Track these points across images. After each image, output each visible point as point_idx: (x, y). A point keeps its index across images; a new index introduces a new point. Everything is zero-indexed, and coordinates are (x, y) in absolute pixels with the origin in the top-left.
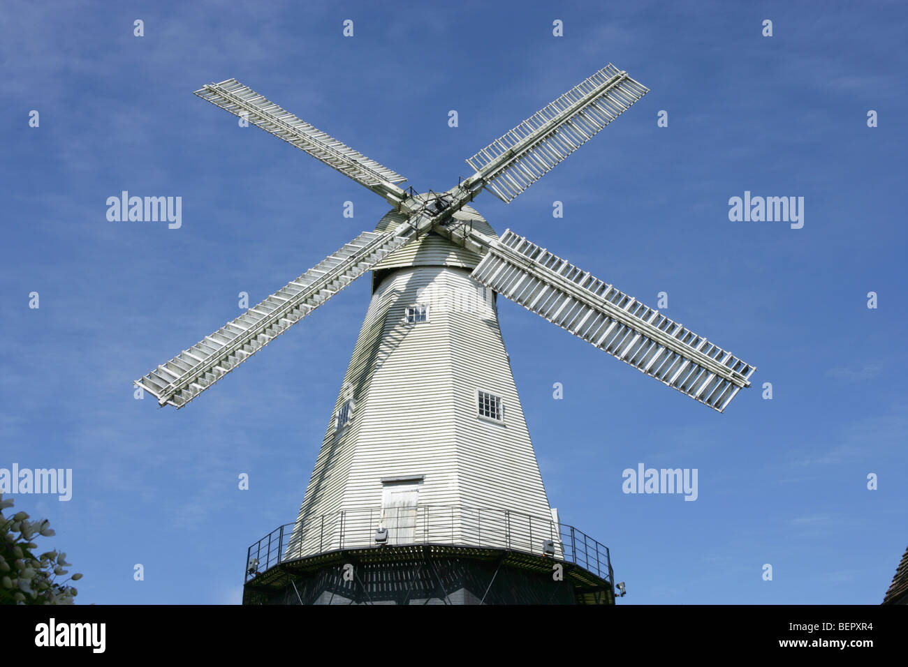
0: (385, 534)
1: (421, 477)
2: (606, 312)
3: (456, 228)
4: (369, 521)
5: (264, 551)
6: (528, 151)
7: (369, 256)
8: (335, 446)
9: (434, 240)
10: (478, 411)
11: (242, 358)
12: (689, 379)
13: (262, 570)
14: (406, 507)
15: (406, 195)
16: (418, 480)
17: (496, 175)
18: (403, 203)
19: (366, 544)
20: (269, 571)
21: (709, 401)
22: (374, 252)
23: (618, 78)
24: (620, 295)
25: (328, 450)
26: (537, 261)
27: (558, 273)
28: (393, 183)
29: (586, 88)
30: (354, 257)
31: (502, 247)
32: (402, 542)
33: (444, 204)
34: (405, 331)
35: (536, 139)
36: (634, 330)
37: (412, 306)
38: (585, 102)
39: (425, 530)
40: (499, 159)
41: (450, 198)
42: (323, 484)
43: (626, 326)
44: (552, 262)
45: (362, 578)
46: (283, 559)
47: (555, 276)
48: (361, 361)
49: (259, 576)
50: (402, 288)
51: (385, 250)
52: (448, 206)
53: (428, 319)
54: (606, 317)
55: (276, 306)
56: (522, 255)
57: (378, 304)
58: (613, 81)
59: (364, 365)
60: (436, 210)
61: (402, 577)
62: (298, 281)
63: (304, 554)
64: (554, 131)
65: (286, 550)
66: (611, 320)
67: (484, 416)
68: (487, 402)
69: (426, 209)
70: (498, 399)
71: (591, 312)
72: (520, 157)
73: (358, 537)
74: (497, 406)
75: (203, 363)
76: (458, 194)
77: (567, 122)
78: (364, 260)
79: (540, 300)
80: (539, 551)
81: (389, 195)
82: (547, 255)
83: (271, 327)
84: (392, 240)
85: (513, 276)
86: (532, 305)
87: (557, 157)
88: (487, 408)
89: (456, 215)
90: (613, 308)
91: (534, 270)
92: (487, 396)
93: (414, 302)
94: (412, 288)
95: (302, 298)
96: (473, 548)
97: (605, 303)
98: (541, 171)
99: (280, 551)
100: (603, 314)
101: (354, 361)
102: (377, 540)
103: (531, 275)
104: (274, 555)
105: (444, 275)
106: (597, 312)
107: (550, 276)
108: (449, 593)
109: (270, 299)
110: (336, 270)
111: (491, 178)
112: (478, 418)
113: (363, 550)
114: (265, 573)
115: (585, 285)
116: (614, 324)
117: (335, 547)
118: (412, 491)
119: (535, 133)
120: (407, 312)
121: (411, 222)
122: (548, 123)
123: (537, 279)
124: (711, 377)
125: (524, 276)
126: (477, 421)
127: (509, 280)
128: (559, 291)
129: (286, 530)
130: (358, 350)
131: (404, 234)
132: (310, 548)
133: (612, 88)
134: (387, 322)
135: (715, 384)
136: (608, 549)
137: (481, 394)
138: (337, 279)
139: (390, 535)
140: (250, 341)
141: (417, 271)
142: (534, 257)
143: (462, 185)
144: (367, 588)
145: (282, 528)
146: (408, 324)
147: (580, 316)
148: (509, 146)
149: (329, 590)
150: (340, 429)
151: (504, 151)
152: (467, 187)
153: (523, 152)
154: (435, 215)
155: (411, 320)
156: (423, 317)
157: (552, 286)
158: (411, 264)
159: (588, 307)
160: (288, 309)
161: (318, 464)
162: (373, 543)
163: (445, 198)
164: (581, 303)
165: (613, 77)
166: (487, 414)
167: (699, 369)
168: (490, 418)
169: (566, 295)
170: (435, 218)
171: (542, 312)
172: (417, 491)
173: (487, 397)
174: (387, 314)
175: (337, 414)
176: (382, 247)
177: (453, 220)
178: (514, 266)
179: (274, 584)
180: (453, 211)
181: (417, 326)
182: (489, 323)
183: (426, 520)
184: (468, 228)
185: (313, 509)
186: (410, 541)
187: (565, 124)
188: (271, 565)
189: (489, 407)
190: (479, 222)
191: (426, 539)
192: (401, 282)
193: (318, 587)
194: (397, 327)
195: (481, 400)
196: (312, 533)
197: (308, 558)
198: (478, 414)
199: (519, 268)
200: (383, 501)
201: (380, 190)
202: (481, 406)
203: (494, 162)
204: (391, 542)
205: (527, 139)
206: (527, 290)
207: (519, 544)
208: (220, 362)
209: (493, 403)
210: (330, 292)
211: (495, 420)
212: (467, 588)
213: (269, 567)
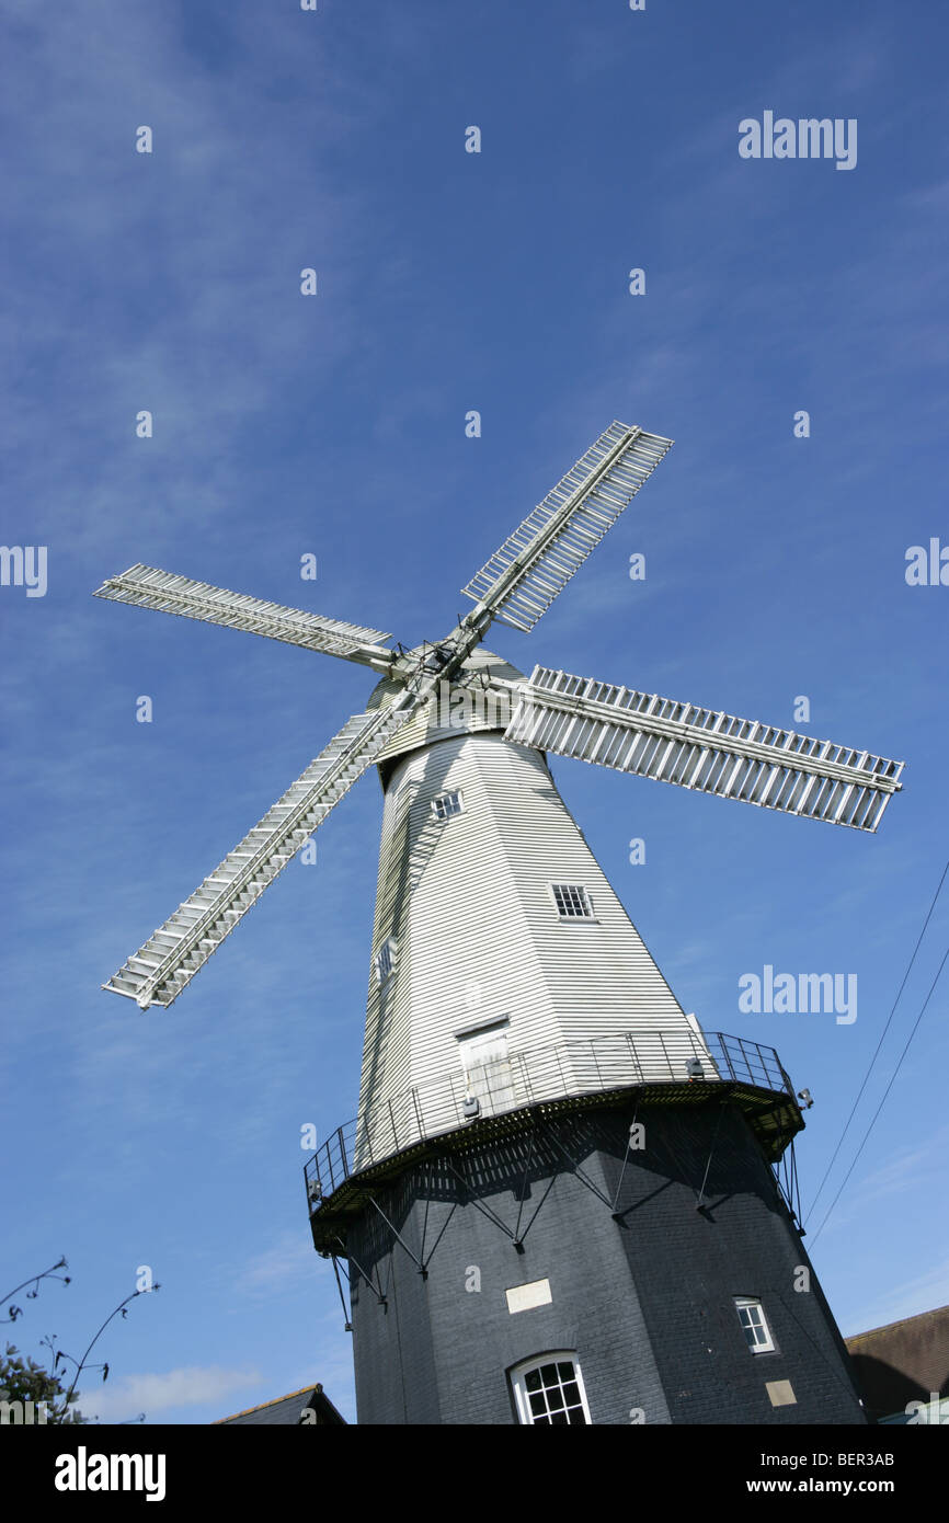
0: (475, 1105)
1: (504, 1017)
2: (692, 740)
3: (471, 681)
4: (450, 1092)
5: (324, 1168)
6: (537, 559)
7: (366, 746)
8: (383, 1004)
10: (557, 911)
11: (234, 920)
12: (821, 799)
13: (328, 1192)
14: (495, 1062)
15: (395, 654)
16: (501, 1023)
17: (504, 600)
18: (393, 667)
19: (454, 1124)
20: (336, 1192)
21: (854, 822)
22: (372, 739)
23: (629, 437)
24: (703, 713)
25: (377, 1012)
26: (585, 697)
27: (616, 706)
28: (375, 644)
29: (592, 460)
30: (347, 752)
31: (535, 690)
32: (500, 1110)
33: (446, 654)
34: (437, 831)
35: (544, 542)
36: (733, 755)
37: (438, 796)
38: (595, 479)
39: (526, 1087)
40: (503, 578)
41: (453, 645)
42: (381, 1059)
43: (722, 752)
44: (604, 694)
45: (460, 1171)
46: (353, 1171)
47: (614, 710)
48: (391, 885)
49: (326, 1201)
50: (420, 777)
51: (385, 733)
52: (453, 655)
53: (463, 809)
54: (694, 747)
55: (262, 841)
56: (564, 694)
57: (394, 805)
58: (624, 443)
59: (396, 890)
60: (438, 665)
61: (512, 1156)
62: (282, 801)
63: (377, 1158)
64: (565, 525)
65: (353, 1158)
66: (700, 749)
67: (567, 917)
68: (566, 896)
69: (425, 667)
70: (581, 889)
71: (671, 745)
72: (529, 569)
73: (440, 1117)
74: (582, 899)
75: (185, 940)
76: (462, 637)
77: (578, 509)
78: (360, 753)
79: (601, 747)
80: (683, 1076)
81: (373, 661)
82: (596, 686)
83: (261, 870)
84: (391, 717)
85: (558, 724)
86: (593, 755)
87: (578, 557)
88: (569, 904)
89: (467, 664)
90: (698, 733)
91: (584, 709)
92: (564, 888)
93: (439, 790)
94: (436, 773)
95: (293, 823)
96: (596, 1095)
97: (687, 729)
98: (562, 580)
99: (345, 1162)
100: (688, 743)
101: (381, 888)
102: (467, 1116)
103: (581, 717)
104: (338, 1168)
105: (469, 747)
106: (679, 742)
107: (607, 712)
108: (579, 1161)
109: (252, 835)
110: (328, 774)
111: (499, 605)
112: (561, 921)
113: (452, 1133)
114: (333, 1196)
115: (655, 713)
116: (705, 753)
117: (415, 1138)
118: (497, 1039)
119: (542, 533)
120: (434, 805)
121: (410, 688)
122: (555, 517)
123: (591, 720)
124: (849, 789)
125: (574, 720)
126: (560, 924)
127: (556, 730)
128: (623, 728)
129: (346, 1133)
130: (383, 873)
131: (405, 706)
132: (383, 1148)
133: (625, 452)
134: (411, 826)
135: (857, 798)
136: (774, 1050)
137: (556, 888)
138: (332, 786)
139: (482, 1105)
140: (238, 896)
141: (436, 750)
142: (580, 693)
143: (463, 624)
144: (470, 1183)
145: (339, 1131)
146: (439, 822)
147: (658, 754)
148: (511, 559)
149: (422, 1198)
150: (385, 980)
151: (506, 566)
152: (471, 625)
153: (532, 560)
154: (438, 671)
155: (441, 815)
156: (457, 808)
157: (613, 725)
158: (423, 743)
159: (667, 740)
160: (278, 841)
161: (367, 1035)
162: (463, 1121)
163: (446, 647)
164: (656, 736)
165: (624, 437)
166: (571, 913)
167: (831, 783)
168: (576, 917)
169: (633, 731)
170: (439, 675)
171: (608, 761)
172: (504, 1037)
173: (564, 890)
174: (408, 815)
175: (377, 962)
176: (380, 731)
177: (464, 673)
178: (557, 711)
179: (349, 1207)
180: (460, 661)
181: (451, 821)
182: (544, 793)
183: (525, 1073)
184: (485, 678)
185: (376, 1094)
186: (511, 1106)
187: (576, 513)
188: (338, 1183)
189: (571, 902)
190: (499, 665)
191: (531, 1098)
192: (416, 769)
193: (406, 1196)
194: (427, 829)
195: (558, 896)
196: (382, 1127)
197: (384, 1162)
198: (559, 915)
199: (564, 713)
200: (463, 1062)
201: (360, 657)
202: (560, 904)
203: (497, 584)
204: (486, 1113)
205: (533, 544)
206: (581, 739)
207: (656, 1073)
208: (207, 933)
209: (575, 897)
210: (327, 805)
211: (583, 917)
212: (601, 1149)
213: (336, 1186)
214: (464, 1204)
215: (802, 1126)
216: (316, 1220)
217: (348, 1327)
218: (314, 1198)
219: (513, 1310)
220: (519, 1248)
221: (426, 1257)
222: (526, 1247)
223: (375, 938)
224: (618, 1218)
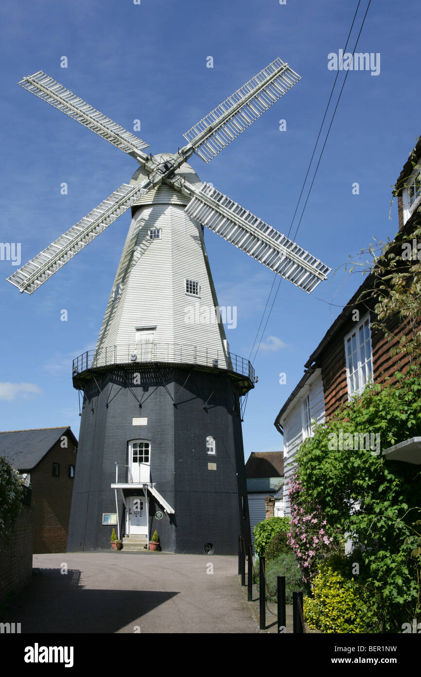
0: (135, 358)
1: (154, 327)
2: (256, 235)
3: (176, 181)
4: (128, 350)
5: (80, 363)
6: (221, 126)
7: (126, 202)
8: (113, 308)
9: (165, 188)
10: (185, 290)
11: (60, 266)
12: (296, 275)
13: (80, 371)
14: (147, 343)
15: (148, 158)
16: (153, 329)
17: (201, 144)
18: (146, 164)
19: (126, 362)
20: (82, 372)
21: (304, 288)
22: (129, 199)
23: (282, 69)
24: (265, 225)
25: (110, 309)
26: (220, 204)
27: (231, 211)
28: (140, 150)
29: (262, 77)
30: (117, 203)
31: (201, 193)
32: (143, 361)
33: (169, 165)
34: (148, 244)
35: (226, 118)
36: (270, 246)
37: (152, 229)
38: (259, 89)
39: (154, 356)
40: (203, 133)
41: (173, 162)
42: (108, 328)
43: (266, 244)
44: (229, 204)
45: (126, 377)
46: (89, 367)
47: (229, 212)
49: (78, 374)
50: (147, 218)
51: (135, 198)
52: (171, 167)
53: (160, 237)
54: (256, 238)
55: (76, 233)
56: (212, 199)
57: (135, 226)
58: (279, 72)
59: (127, 263)
60: (164, 170)
61: (147, 376)
62: (87, 217)
63: (99, 365)
64: (238, 111)
65: (90, 363)
66: (258, 240)
67: (189, 293)
68: (191, 285)
69: (159, 169)
70: (197, 283)
71: (248, 235)
72: (216, 131)
73: (123, 358)
74: (197, 287)
75: (40, 269)
76: (178, 158)
77: (247, 104)
78: (123, 204)
79: (221, 227)
80: (211, 365)
81: (138, 158)
82: (226, 199)
83: (74, 247)
84: (139, 191)
85: (207, 211)
86: (217, 230)
87: (239, 129)
88: (191, 288)
89: (176, 172)
90: (260, 234)
91: (218, 208)
93: (153, 226)
94: (154, 218)
95: (90, 229)
96: (178, 364)
97: (256, 230)
98: (229, 140)
99: (87, 363)
100: (255, 236)
101: (122, 259)
102: (132, 360)
103: (217, 212)
104: (85, 365)
105: (170, 210)
106: (251, 234)
107: (227, 213)
108: (167, 384)
109: (73, 229)
110: (108, 210)
111: (198, 147)
112: (186, 295)
113: (126, 364)
114: (81, 373)
115: (246, 219)
116: (260, 242)
117: (113, 363)
118: (151, 334)
119: (226, 113)
120: (149, 233)
121: (150, 178)
122: (235, 106)
123: (220, 214)
124: (308, 274)
125: (213, 212)
126: (185, 296)
127: (205, 215)
128: (232, 222)
129: (89, 354)
130: (124, 254)
131: (145, 187)
132: (101, 363)
133: (277, 77)
134: (138, 239)
135: (309, 278)
137: (187, 281)
138: (109, 217)
139: (137, 358)
140: (63, 256)
141: (155, 207)
142: (219, 201)
143: (180, 152)
144: (129, 382)
145: (87, 352)
146: (149, 240)
147: (242, 237)
148: (209, 124)
149: (112, 382)
150: (116, 299)
151: (206, 127)
152: (184, 153)
153: (218, 127)
154: (164, 173)
155: (151, 237)
156: (158, 236)
157: (228, 219)
158: (151, 203)
159: (247, 232)
160: (82, 236)
161: (107, 312)
162: (130, 362)
163: (170, 162)
164: (243, 229)
165: (279, 69)
166: (191, 292)
167: (302, 269)
168: (192, 294)
169: (235, 224)
170: (163, 175)
171: (222, 234)
172: (153, 334)
173: (191, 282)
174: (138, 234)
175: (114, 291)
176: (133, 196)
177: (175, 175)
178: (208, 206)
179: (87, 377)
180: (174, 170)
181: (154, 241)
182: (195, 238)
183: (155, 351)
184: (183, 181)
185: (104, 340)
186: (148, 360)
187: (244, 106)
188: (83, 370)
189: (192, 288)
190: (191, 174)
191: (155, 360)
192: (146, 214)
193: (106, 380)
194: (144, 242)
195: (187, 284)
196: (103, 355)
197: (101, 367)
198: (186, 292)
199: (210, 207)
200: (136, 339)
201: (133, 154)
202: (187, 288)
203: (200, 135)
204: (138, 360)
205: (221, 118)
206: (214, 221)
207: (201, 361)
208: (49, 268)
209: (194, 286)
210: (105, 225)
211: (195, 295)
212: (176, 382)
214: (125, 388)
215: (253, 387)
216: (74, 378)
217: (80, 415)
218: (74, 372)
219: (134, 424)
220: (140, 406)
221: (109, 401)
222: (142, 407)
223: (116, 279)
224: (175, 405)
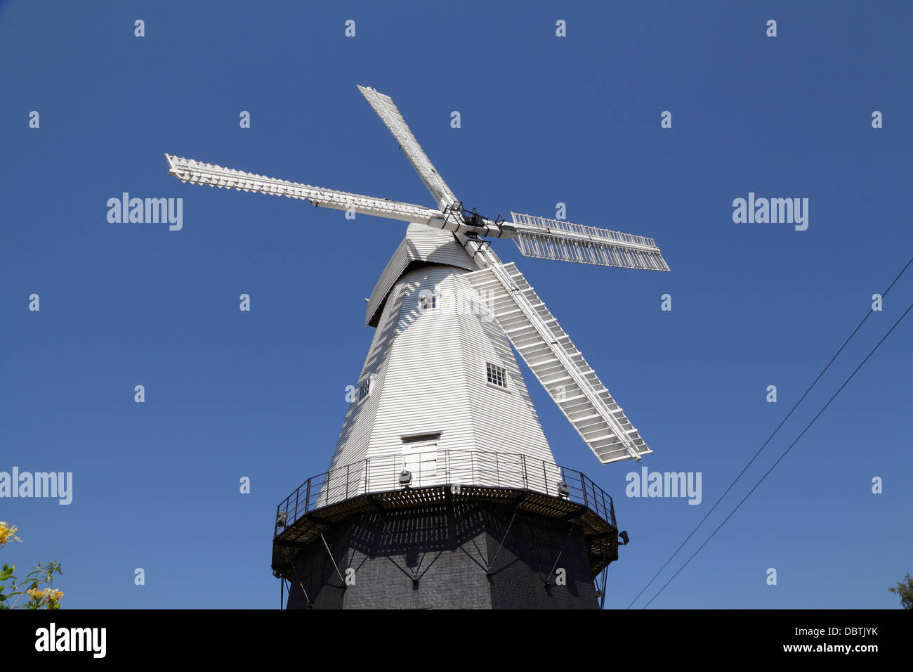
0: (408, 478)
1: (436, 434)
4: (393, 476)
10: (487, 379)
13: (290, 523)
16: (435, 436)
19: (390, 487)
20: (296, 523)
32: (425, 485)
39: (449, 473)
46: (310, 509)
49: (287, 528)
59: (382, 346)
67: (492, 384)
68: (494, 372)
70: (504, 370)
73: (382, 481)
74: (503, 376)
88: (495, 377)
92: (494, 366)
96: (493, 489)
99: (307, 502)
102: (401, 482)
104: (302, 506)
112: (488, 385)
114: (293, 525)
117: (361, 492)
118: (432, 445)
126: (486, 386)
129: (313, 482)
132: (336, 496)
136: (611, 499)
137: (488, 365)
139: (413, 476)
145: (309, 481)
149: (353, 546)
162: (397, 486)
166: (495, 382)
168: (497, 386)
172: (436, 445)
179: (300, 539)
183: (448, 463)
188: (299, 516)
189: (495, 376)
194: (413, 313)
195: (489, 370)
197: (336, 505)
198: (487, 381)
202: (489, 375)
204: (414, 484)
209: (499, 374)
211: (502, 387)
212: (489, 531)
213: (297, 518)
215: (615, 558)
216: (278, 542)
218: (280, 524)
220: (416, 584)
222: (421, 585)
224: (489, 576)
